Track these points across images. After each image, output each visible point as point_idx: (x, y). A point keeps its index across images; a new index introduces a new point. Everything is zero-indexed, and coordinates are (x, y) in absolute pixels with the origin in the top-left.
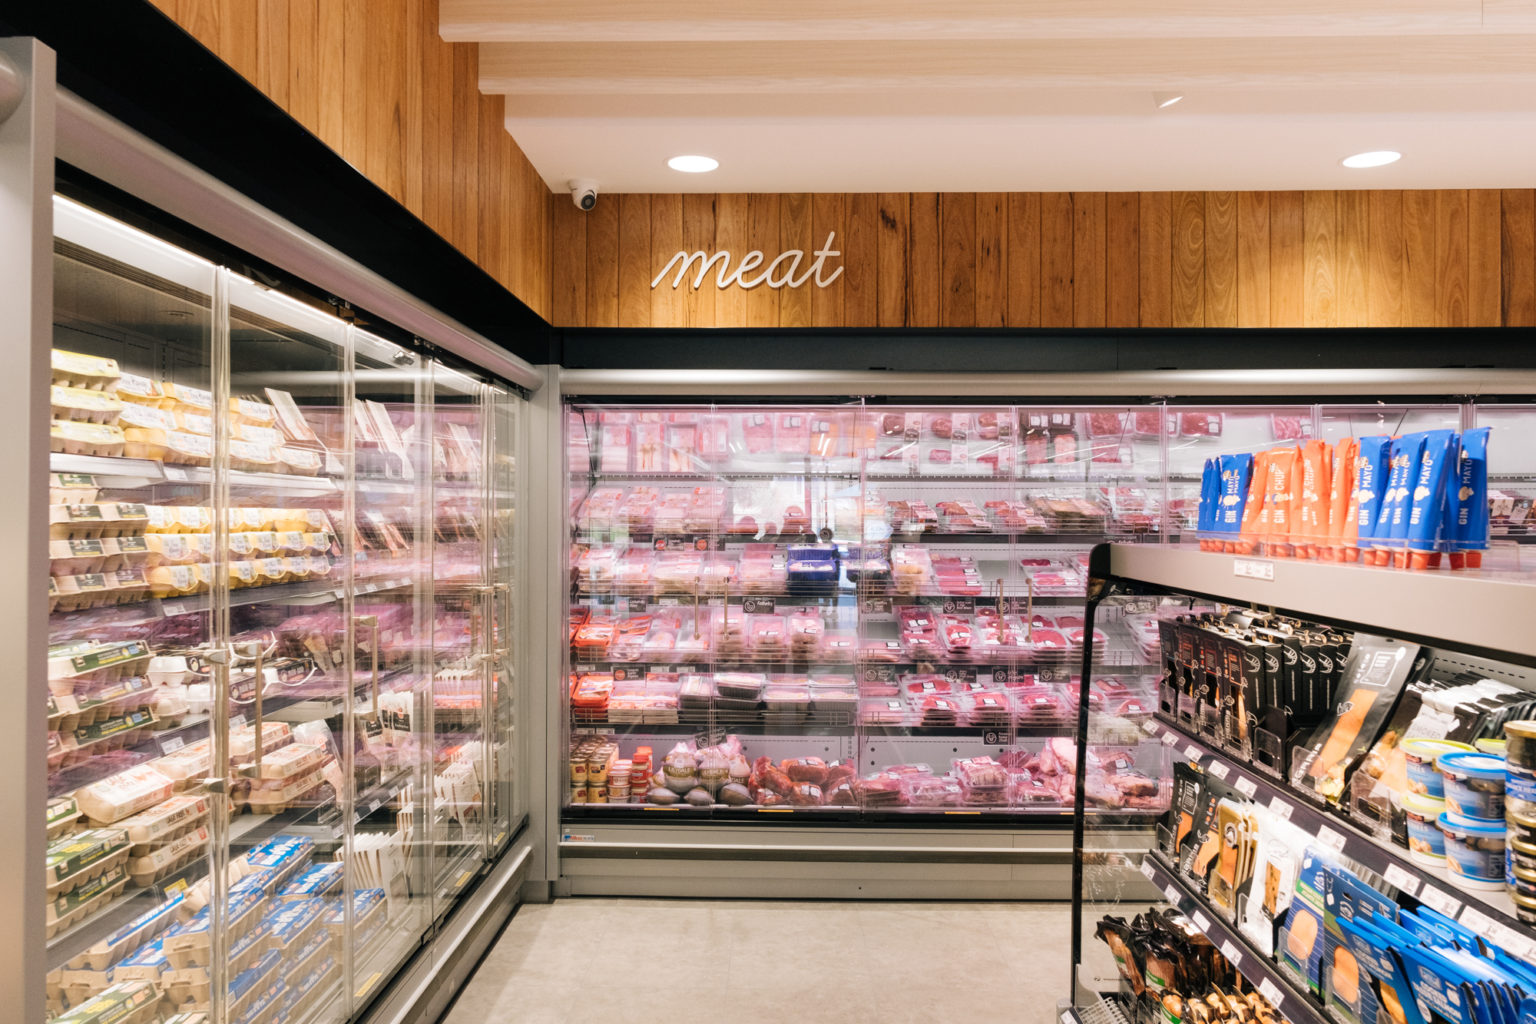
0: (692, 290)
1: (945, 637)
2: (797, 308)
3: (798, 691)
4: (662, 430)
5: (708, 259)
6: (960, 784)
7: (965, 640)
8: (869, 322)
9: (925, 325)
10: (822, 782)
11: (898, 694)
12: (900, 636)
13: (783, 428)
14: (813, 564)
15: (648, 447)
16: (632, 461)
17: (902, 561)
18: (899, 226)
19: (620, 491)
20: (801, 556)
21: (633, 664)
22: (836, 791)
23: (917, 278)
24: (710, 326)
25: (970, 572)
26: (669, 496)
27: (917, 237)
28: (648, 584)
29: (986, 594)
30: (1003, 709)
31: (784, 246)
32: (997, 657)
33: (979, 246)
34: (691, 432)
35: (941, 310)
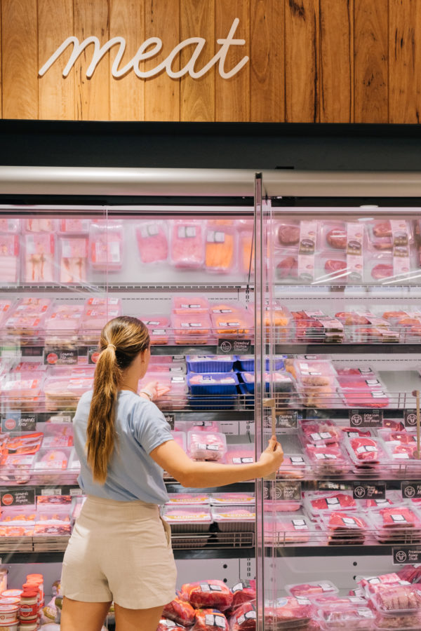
0: (84, 79)
1: (351, 450)
2: (199, 101)
3: (196, 510)
4: (52, 240)
5: (101, 46)
6: (370, 605)
7: (372, 454)
8: (278, 118)
9: (337, 121)
10: (227, 607)
11: (301, 509)
12: (304, 450)
13: (178, 238)
14: (214, 377)
15: (38, 257)
16: (21, 271)
17: (307, 373)
18: (308, 13)
19: (8, 303)
20: (200, 368)
21: (21, 488)
22: (242, 619)
23: (327, 70)
24: (104, 118)
25: (372, 383)
26: (61, 308)
27: (327, 26)
28: (39, 400)
29: (394, 407)
30: (412, 526)
31: (184, 33)
32: (405, 471)
33: (392, 37)
34: (83, 242)
35: (352, 103)
